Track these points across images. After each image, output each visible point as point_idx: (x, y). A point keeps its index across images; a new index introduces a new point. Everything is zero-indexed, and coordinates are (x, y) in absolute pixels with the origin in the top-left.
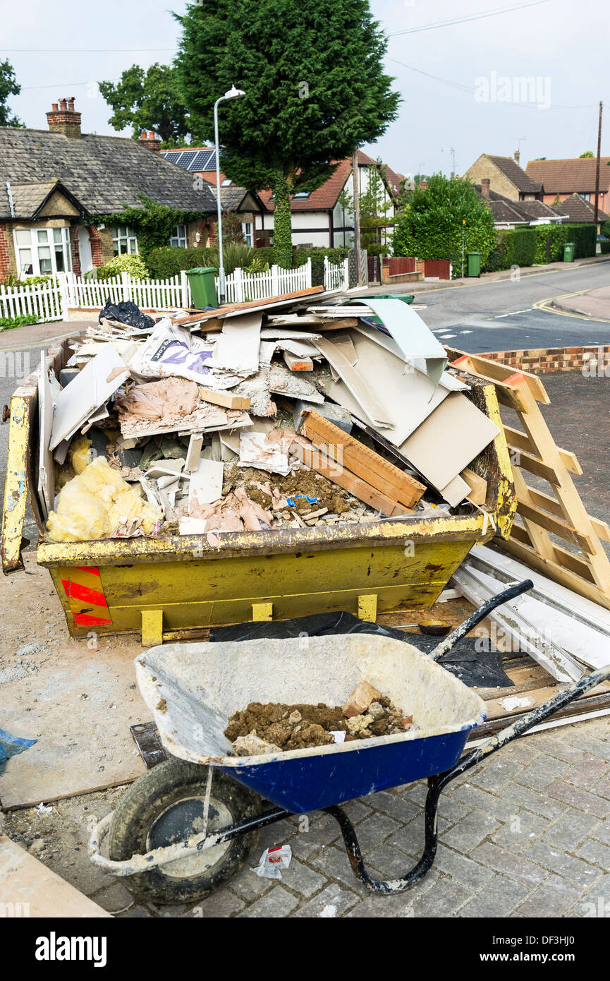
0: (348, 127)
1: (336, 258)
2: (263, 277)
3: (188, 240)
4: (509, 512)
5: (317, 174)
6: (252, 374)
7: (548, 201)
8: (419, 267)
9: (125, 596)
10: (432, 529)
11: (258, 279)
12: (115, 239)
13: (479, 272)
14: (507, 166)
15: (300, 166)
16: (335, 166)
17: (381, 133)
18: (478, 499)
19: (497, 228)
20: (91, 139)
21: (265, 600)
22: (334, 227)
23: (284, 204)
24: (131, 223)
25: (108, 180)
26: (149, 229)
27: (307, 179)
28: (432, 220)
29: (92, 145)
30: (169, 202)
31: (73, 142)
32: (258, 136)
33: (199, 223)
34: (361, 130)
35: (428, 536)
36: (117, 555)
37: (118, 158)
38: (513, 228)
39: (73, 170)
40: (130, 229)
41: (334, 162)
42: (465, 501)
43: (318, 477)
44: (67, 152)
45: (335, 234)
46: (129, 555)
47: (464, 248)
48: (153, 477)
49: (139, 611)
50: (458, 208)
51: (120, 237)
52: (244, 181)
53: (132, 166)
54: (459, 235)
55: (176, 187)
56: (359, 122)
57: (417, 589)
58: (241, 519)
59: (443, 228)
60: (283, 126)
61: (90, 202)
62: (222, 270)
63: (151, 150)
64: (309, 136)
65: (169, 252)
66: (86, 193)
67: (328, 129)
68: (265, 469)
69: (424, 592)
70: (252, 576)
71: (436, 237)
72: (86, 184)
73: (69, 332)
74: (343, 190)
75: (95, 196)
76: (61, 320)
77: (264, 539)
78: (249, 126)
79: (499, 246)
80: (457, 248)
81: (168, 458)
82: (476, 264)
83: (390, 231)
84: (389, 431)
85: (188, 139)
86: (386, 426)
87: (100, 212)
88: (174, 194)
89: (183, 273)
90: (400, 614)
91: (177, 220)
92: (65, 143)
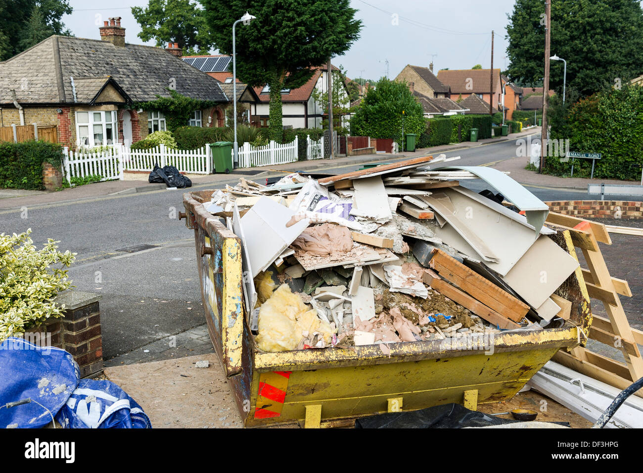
0: (325, 43)
1: (316, 136)
2: (264, 150)
3: (202, 122)
4: (587, 325)
5: (301, 76)
6: (388, 221)
7: (454, 99)
8: (371, 143)
9: (301, 394)
10: (539, 339)
11: (260, 151)
12: (149, 120)
13: (414, 148)
14: (424, 74)
15: (289, 71)
16: (314, 71)
17: (347, 48)
18: (566, 315)
19: (426, 116)
20: (132, 48)
21: (399, 396)
22: (308, 114)
23: (277, 97)
24: (162, 108)
25: (145, 77)
26: (175, 113)
27: (294, 80)
28: (381, 110)
29: (132, 52)
30: (189, 93)
31: (119, 49)
32: (260, 48)
33: (211, 110)
34: (335, 46)
35: (537, 344)
36: (315, 362)
37: (151, 62)
38: (432, 117)
39: (119, 69)
40: (161, 113)
41: (313, 68)
42: (556, 317)
43: (447, 299)
44: (115, 56)
45: (309, 119)
46: (324, 362)
47: (403, 131)
48: (325, 300)
49: (304, 405)
50: (399, 102)
51: (153, 118)
52: (248, 80)
53: (162, 68)
54: (400, 121)
55: (194, 83)
56: (333, 40)
57: (507, 385)
58: (397, 333)
59: (389, 116)
60: (279, 42)
61: (132, 92)
62: (236, 143)
63: (175, 56)
64: (297, 49)
65: (190, 130)
66: (129, 86)
67: (311, 44)
68: (410, 293)
69: (511, 387)
70: (399, 377)
71: (383, 123)
72: (129, 79)
73: (128, 188)
74: (315, 88)
75: (136, 88)
76: (118, 179)
77: (422, 348)
78: (254, 41)
79: (427, 129)
80: (398, 130)
81: (331, 285)
82: (412, 142)
83: (348, 117)
84: (495, 264)
85: (196, 48)
86: (493, 261)
87: (140, 100)
88: (192, 88)
89: (207, 145)
90: (488, 405)
91: (195, 107)
92: (112, 50)
